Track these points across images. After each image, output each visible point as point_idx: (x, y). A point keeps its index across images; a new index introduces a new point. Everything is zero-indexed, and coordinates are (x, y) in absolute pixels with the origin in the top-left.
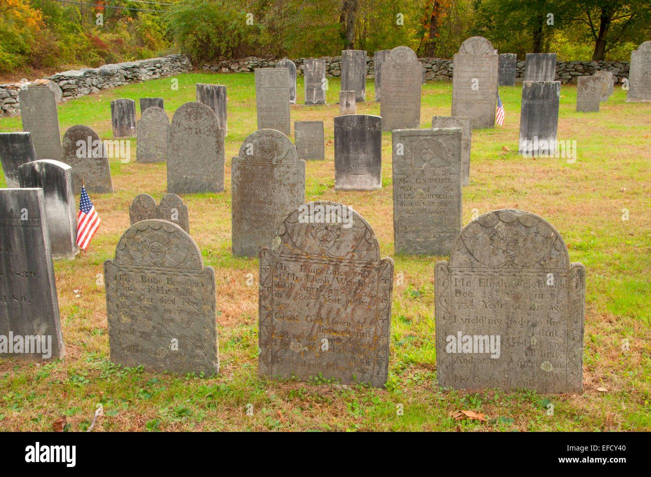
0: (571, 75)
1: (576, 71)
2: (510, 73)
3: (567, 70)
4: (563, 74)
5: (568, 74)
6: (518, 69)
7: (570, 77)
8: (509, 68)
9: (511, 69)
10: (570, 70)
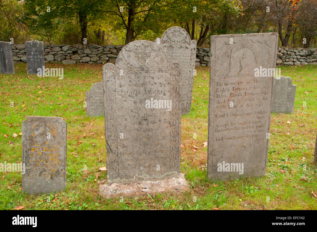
0: (109, 57)
1: (112, 53)
2: (39, 60)
3: (104, 52)
4: (102, 56)
5: (105, 56)
6: (63, 52)
7: (108, 59)
8: (37, 55)
9: (39, 56)
10: (107, 52)
